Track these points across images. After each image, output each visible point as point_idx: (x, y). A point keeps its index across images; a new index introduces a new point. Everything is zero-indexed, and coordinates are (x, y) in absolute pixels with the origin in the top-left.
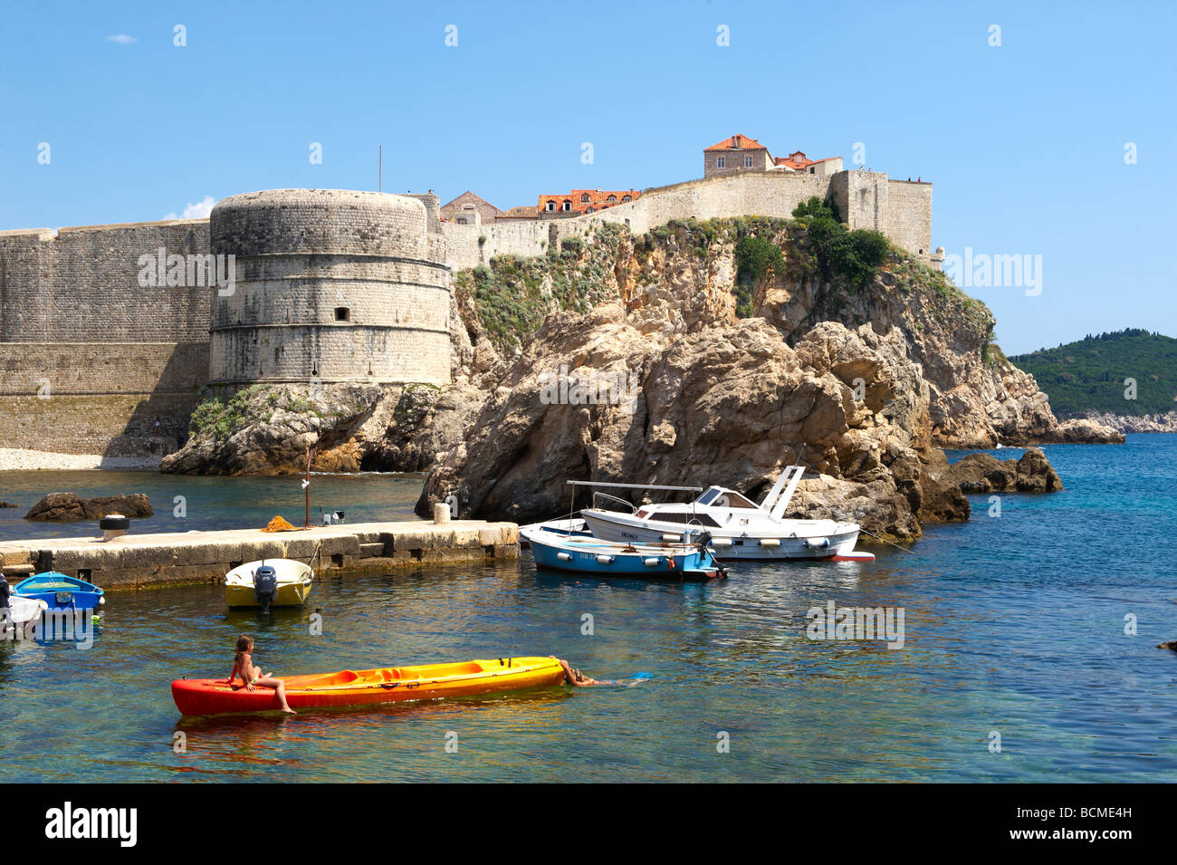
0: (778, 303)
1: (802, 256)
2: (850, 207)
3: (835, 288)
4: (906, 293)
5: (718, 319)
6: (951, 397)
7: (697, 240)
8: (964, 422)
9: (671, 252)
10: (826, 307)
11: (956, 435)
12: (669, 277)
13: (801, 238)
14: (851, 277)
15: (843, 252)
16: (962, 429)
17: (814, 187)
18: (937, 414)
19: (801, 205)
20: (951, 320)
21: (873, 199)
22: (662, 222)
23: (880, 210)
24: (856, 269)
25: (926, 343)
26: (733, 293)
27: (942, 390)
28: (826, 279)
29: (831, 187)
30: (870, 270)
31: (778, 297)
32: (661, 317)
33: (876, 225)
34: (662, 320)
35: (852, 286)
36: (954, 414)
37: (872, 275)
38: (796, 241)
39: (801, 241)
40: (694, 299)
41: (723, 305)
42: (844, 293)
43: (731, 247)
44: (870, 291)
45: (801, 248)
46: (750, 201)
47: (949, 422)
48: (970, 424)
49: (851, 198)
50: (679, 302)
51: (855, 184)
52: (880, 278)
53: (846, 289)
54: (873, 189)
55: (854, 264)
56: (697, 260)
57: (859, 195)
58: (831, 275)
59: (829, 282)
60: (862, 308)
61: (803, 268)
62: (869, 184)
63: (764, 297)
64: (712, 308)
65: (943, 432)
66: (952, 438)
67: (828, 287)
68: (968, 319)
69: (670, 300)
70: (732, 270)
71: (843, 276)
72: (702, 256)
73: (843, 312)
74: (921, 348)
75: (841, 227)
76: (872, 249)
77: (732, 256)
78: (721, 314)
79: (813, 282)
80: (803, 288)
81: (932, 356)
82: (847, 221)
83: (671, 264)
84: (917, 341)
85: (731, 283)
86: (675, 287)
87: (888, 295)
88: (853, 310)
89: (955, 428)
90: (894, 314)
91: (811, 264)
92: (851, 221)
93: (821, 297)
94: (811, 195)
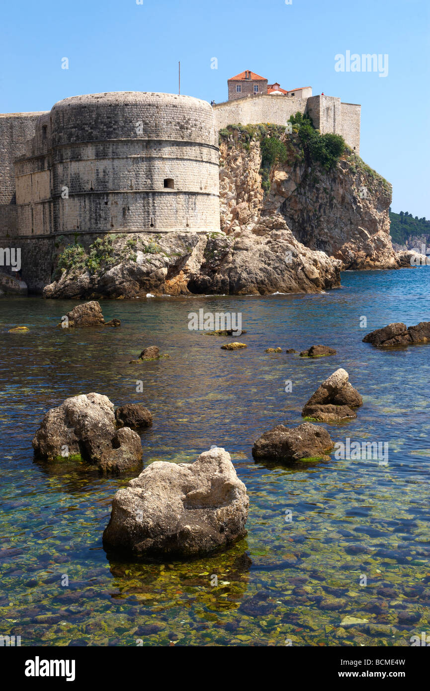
0: (281, 180)
1: (295, 150)
2: (321, 119)
3: (313, 170)
4: (354, 173)
5: (253, 190)
6: (376, 238)
7: (244, 138)
8: (383, 253)
9: (231, 146)
10: (308, 183)
11: (379, 261)
12: (229, 163)
13: (294, 138)
14: (323, 164)
15: (320, 148)
16: (382, 258)
17: (298, 106)
18: (368, 249)
19: (292, 117)
20: (376, 191)
21: (333, 114)
22: (224, 126)
23: (336, 121)
24: (327, 159)
25: (363, 205)
26: (260, 173)
27: (370, 234)
28: (309, 164)
29: (307, 106)
30: (335, 159)
31: (281, 177)
32: (226, 189)
33: (334, 131)
34: (226, 191)
35: (324, 169)
36: (377, 248)
37: (335, 163)
38: (292, 140)
39: (295, 141)
40: (242, 177)
41: (255, 181)
42: (319, 174)
43: (258, 143)
44: (334, 172)
45: (295, 145)
46: (265, 114)
47: (374, 253)
48: (386, 254)
49: (321, 113)
50: (234, 179)
51: (324, 104)
52: (340, 164)
53: (320, 171)
54: (333, 108)
55: (326, 155)
56: (245, 152)
57: (326, 111)
58: (311, 163)
59: (311, 167)
60: (328, 184)
61: (296, 158)
62: (330, 104)
63: (273, 176)
64: (250, 183)
65: (371, 260)
66: (377, 263)
67: (310, 170)
68: (386, 190)
69: (229, 178)
70: (259, 158)
71: (318, 163)
72: (247, 149)
73: (317, 185)
74: (361, 208)
75: (316, 132)
76: (335, 145)
77: (259, 149)
78: (255, 187)
79: (301, 167)
80: (295, 171)
81: (366, 213)
82: (319, 128)
83: (231, 154)
84: (358, 204)
85: (259, 167)
86: (232, 168)
87: (344, 175)
88: (323, 184)
89: (378, 257)
90: (347, 187)
91: (300, 155)
92: (321, 128)
93: (305, 176)
94: (297, 111)
